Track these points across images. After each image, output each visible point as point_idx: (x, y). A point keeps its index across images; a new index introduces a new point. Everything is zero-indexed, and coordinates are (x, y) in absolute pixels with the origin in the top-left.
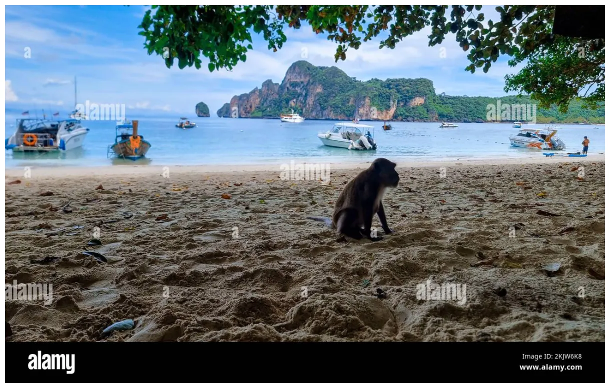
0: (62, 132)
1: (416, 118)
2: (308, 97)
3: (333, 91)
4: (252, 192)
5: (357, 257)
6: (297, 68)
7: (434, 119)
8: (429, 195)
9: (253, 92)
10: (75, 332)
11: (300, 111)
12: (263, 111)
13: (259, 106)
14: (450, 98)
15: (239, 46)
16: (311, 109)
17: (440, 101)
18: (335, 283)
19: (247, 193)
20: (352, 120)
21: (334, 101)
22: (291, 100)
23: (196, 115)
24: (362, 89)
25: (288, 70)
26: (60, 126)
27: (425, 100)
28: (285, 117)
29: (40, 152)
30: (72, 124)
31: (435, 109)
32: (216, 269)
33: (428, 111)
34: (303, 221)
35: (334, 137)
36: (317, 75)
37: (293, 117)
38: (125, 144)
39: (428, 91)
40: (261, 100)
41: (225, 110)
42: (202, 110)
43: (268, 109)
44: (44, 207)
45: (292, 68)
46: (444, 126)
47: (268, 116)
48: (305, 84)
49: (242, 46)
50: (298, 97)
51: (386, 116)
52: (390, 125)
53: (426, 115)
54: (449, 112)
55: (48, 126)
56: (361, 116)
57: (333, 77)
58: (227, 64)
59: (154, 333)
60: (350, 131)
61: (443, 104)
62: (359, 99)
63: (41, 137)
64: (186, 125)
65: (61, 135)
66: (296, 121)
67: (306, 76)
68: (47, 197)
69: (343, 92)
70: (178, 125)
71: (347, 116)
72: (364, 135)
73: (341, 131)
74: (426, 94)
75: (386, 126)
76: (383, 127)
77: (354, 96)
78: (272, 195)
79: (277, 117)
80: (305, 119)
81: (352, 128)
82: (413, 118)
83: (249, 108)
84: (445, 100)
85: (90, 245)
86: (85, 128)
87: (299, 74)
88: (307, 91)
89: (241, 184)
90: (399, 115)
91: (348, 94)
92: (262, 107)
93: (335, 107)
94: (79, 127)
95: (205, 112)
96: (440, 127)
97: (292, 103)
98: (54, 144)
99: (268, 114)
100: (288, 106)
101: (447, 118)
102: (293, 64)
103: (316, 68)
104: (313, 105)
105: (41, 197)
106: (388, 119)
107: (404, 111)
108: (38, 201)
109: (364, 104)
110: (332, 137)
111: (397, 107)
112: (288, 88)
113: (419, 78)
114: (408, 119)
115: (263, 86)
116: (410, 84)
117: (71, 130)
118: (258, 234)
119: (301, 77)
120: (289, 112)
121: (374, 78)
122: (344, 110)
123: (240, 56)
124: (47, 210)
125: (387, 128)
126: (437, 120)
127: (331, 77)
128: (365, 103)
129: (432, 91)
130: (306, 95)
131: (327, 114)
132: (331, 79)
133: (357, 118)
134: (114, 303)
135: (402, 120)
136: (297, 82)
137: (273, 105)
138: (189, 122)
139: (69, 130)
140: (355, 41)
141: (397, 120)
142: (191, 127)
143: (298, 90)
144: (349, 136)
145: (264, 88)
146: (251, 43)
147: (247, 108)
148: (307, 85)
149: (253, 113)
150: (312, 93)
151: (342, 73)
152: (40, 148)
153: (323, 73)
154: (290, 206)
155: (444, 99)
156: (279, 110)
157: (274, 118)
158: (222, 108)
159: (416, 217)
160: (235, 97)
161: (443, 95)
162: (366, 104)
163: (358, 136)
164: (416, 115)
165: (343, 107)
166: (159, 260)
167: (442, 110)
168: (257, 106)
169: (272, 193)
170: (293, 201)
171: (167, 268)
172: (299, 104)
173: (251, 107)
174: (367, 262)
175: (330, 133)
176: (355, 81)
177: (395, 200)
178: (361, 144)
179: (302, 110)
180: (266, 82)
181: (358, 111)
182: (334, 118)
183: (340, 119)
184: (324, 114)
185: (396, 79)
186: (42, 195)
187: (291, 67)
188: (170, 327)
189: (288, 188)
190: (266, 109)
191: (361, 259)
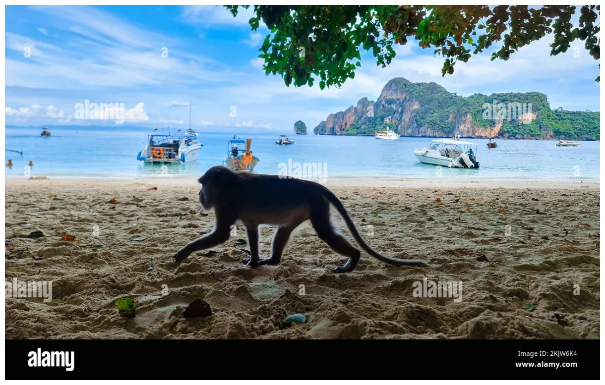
0: (183, 147)
1: (526, 136)
2: (404, 113)
3: (431, 107)
4: (361, 205)
5: (509, 278)
6: (393, 85)
7: (548, 137)
8: (564, 219)
9: (349, 110)
10: (260, 319)
11: (396, 128)
12: (358, 128)
13: (354, 123)
14: (568, 113)
15: (348, 64)
16: (406, 126)
17: (556, 117)
18: (500, 302)
19: (357, 206)
20: (452, 138)
21: (432, 117)
22: (386, 117)
23: (295, 133)
24: (464, 105)
25: (384, 87)
26: (181, 142)
27: (537, 116)
28: (379, 134)
29: (166, 163)
30: (190, 140)
31: (550, 126)
32: (362, 275)
33: (540, 128)
34: (429, 236)
35: (430, 154)
36: (413, 91)
37: (388, 134)
38: (238, 160)
39: (541, 105)
40: (356, 118)
41: (320, 129)
42: (300, 128)
43: (363, 126)
44: (185, 210)
45: (389, 85)
46: (561, 144)
47: (362, 133)
48: (401, 101)
49: (351, 64)
50: (394, 113)
51: (490, 132)
52: (495, 143)
53: (538, 132)
54: (567, 128)
55: (171, 142)
56: (462, 133)
57: (431, 93)
58: (337, 81)
59: (331, 328)
60: (449, 148)
61: (559, 120)
62: (460, 116)
63: (167, 150)
64: (285, 142)
65: (182, 149)
66: (391, 138)
67: (403, 93)
68: (185, 202)
69: (442, 108)
70: (278, 142)
71: (445, 133)
72: (465, 152)
73: (439, 148)
74: (539, 110)
75: (492, 144)
76: (488, 145)
77: (454, 112)
78: (382, 209)
79: (372, 134)
80: (401, 137)
81: (452, 145)
82: (523, 135)
83: (344, 125)
84: (562, 116)
85: (237, 244)
86: (200, 144)
87: (396, 91)
88: (403, 108)
89: (347, 198)
90: (505, 132)
91: (448, 110)
92: (356, 125)
93: (433, 124)
94: (195, 143)
95: (302, 129)
96: (557, 145)
97: (387, 120)
98: (176, 156)
99: (363, 131)
100: (383, 123)
101: (565, 135)
102: (389, 81)
103: (414, 84)
104: (410, 121)
105: (179, 201)
106: (493, 136)
107: (512, 128)
108: (179, 205)
109: (465, 121)
110: (428, 154)
111: (504, 123)
112: (383, 105)
113: (530, 92)
114: (517, 136)
115: (358, 104)
116: (520, 99)
117: (190, 145)
118: (387, 245)
119: (397, 94)
120: (384, 129)
121: (477, 93)
122: (442, 127)
123: (349, 73)
124: (188, 212)
125: (493, 146)
126: (552, 138)
127: (429, 93)
128: (466, 119)
129: (546, 106)
130: (402, 112)
131: (423, 131)
132: (429, 95)
133: (458, 135)
134: (281, 297)
135: (509, 138)
136: (393, 99)
137: (367, 122)
138: (287, 139)
139: (188, 145)
140: (464, 54)
141: (504, 137)
142: (289, 143)
143: (394, 106)
144: (448, 154)
145: (359, 106)
146: (359, 61)
147: (342, 126)
148: (403, 101)
149: (348, 130)
150: (408, 110)
151: (442, 89)
152: (166, 160)
153: (420, 89)
154: (407, 221)
155: (561, 114)
156: (373, 127)
157: (368, 136)
158: (319, 126)
159: (562, 241)
160: (331, 115)
161: (560, 110)
162: (467, 121)
163: (457, 153)
164: (526, 131)
165: (442, 124)
166: (303, 261)
167: (559, 126)
168: (352, 123)
169: (382, 207)
170: (408, 217)
171: (314, 270)
172: (394, 121)
173: (346, 124)
174: (523, 284)
175: (427, 150)
176: (456, 97)
177: (525, 221)
178: (462, 161)
179: (397, 127)
180: (362, 100)
181: (459, 127)
182: (431, 135)
183: (437, 136)
184: (420, 131)
185: (503, 94)
186: (180, 200)
187: (387, 85)
188: (346, 325)
189: (396, 204)
190: (361, 127)
191: (514, 280)
